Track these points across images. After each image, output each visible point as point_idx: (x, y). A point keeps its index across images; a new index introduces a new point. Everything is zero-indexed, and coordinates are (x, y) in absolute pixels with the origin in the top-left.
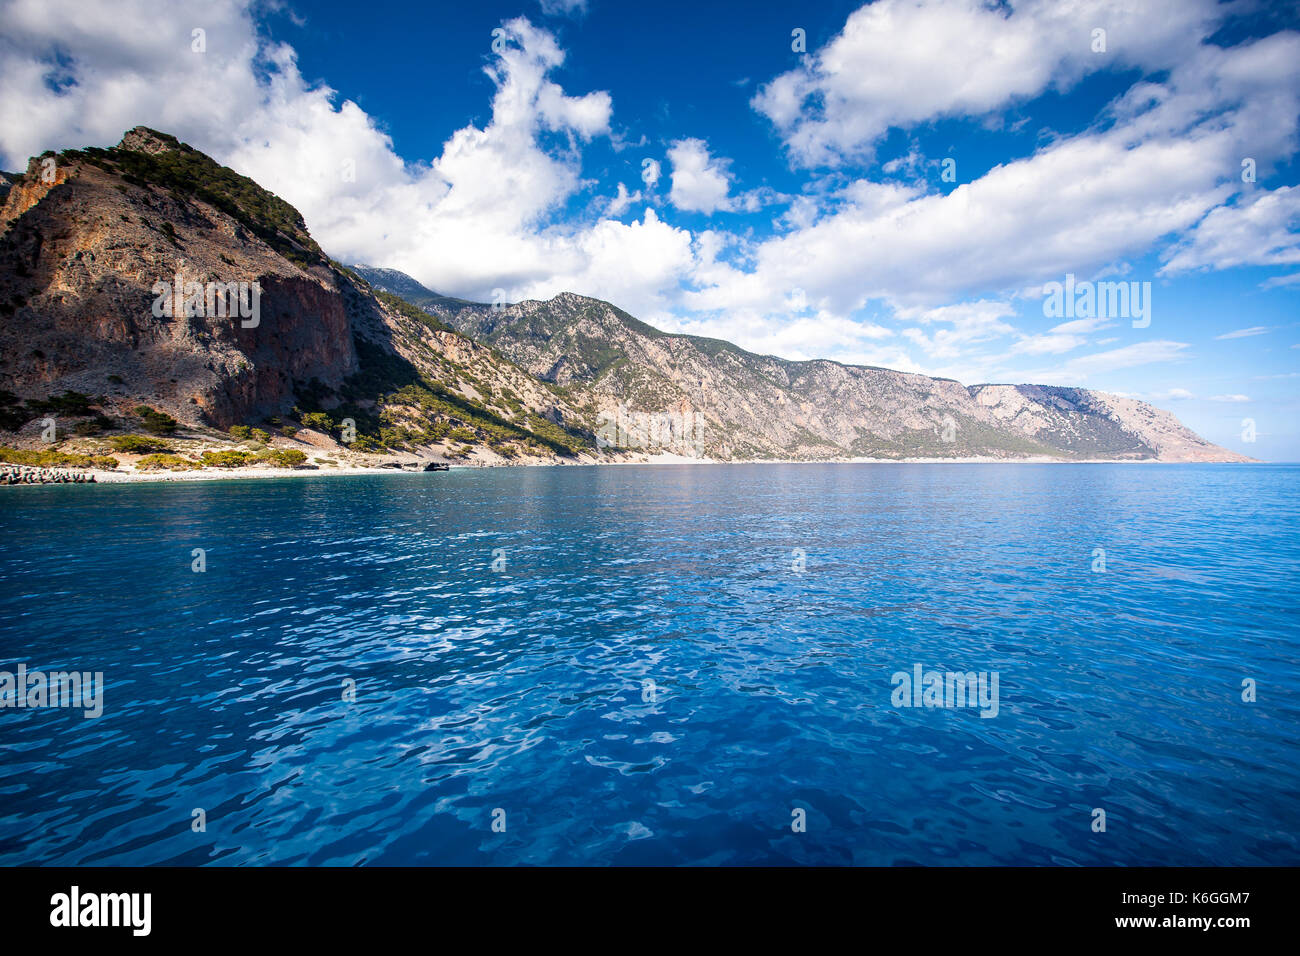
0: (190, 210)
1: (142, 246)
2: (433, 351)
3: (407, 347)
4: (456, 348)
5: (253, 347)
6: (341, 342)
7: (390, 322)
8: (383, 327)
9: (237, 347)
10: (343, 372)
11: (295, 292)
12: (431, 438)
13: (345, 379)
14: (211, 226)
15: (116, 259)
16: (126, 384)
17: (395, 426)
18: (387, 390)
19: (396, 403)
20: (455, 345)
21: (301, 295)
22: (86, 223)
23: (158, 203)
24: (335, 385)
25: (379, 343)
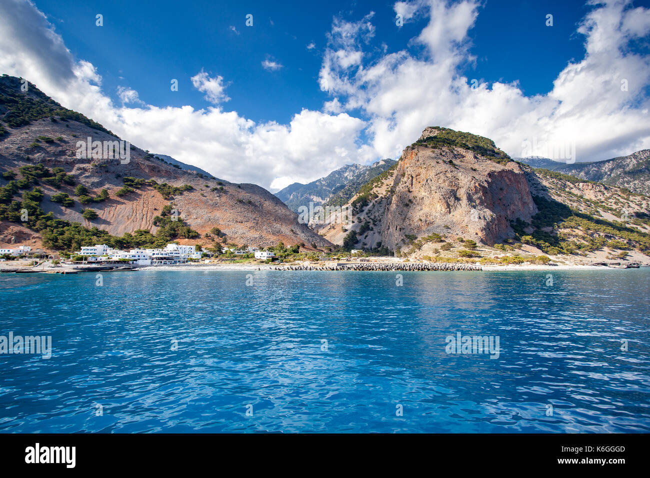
0: (455, 153)
1: (446, 172)
2: (576, 196)
3: (559, 196)
4: (592, 191)
5: (492, 206)
6: (527, 198)
7: (545, 183)
8: (542, 187)
9: (487, 207)
10: (530, 214)
11: (503, 177)
12: (594, 247)
13: (532, 217)
14: (464, 157)
15: (438, 179)
16: (450, 229)
17: (568, 241)
18: (558, 221)
19: (565, 228)
20: (591, 190)
21: (506, 178)
22: (425, 168)
23: (444, 153)
24: (529, 220)
25: (542, 196)
